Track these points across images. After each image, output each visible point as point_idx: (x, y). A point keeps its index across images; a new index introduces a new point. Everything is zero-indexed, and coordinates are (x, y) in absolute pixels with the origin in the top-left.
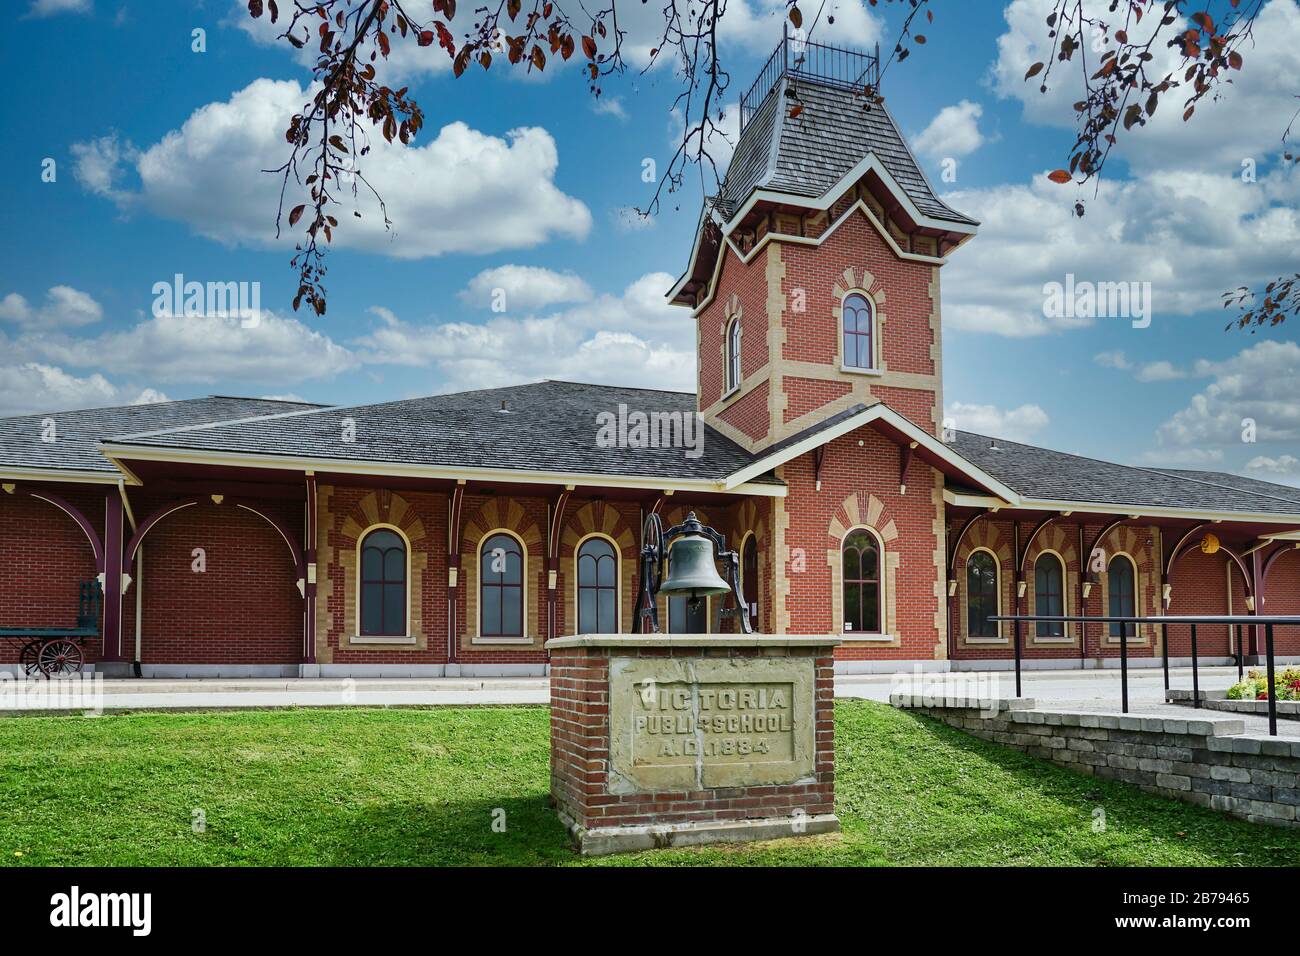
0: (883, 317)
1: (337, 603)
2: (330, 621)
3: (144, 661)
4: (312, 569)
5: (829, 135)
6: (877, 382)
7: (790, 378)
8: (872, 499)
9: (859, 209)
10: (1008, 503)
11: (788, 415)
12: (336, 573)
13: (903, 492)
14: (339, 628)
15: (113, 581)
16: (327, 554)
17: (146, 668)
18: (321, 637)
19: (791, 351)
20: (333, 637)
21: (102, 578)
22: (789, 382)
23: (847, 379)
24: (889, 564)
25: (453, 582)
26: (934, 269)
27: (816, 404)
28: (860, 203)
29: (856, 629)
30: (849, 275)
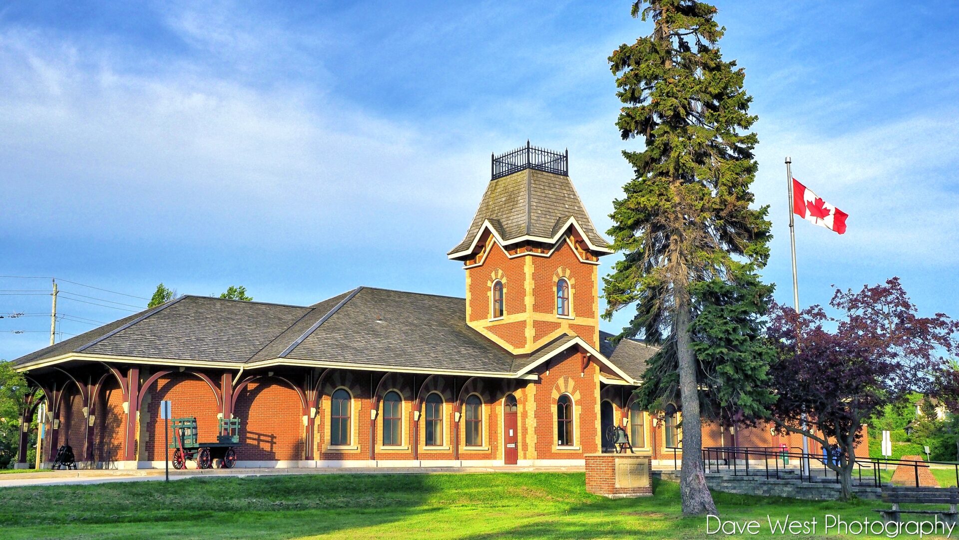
1: (322, 428)
2: (319, 438)
4: (313, 411)
6: (571, 322)
7: (536, 321)
8: (570, 380)
9: (565, 239)
10: (628, 382)
11: (536, 338)
12: (322, 412)
13: (582, 376)
14: (322, 441)
19: (537, 308)
20: (320, 446)
22: (536, 324)
23: (559, 321)
24: (576, 412)
26: (594, 267)
27: (546, 334)
28: (566, 237)
29: (562, 444)
30: (560, 270)
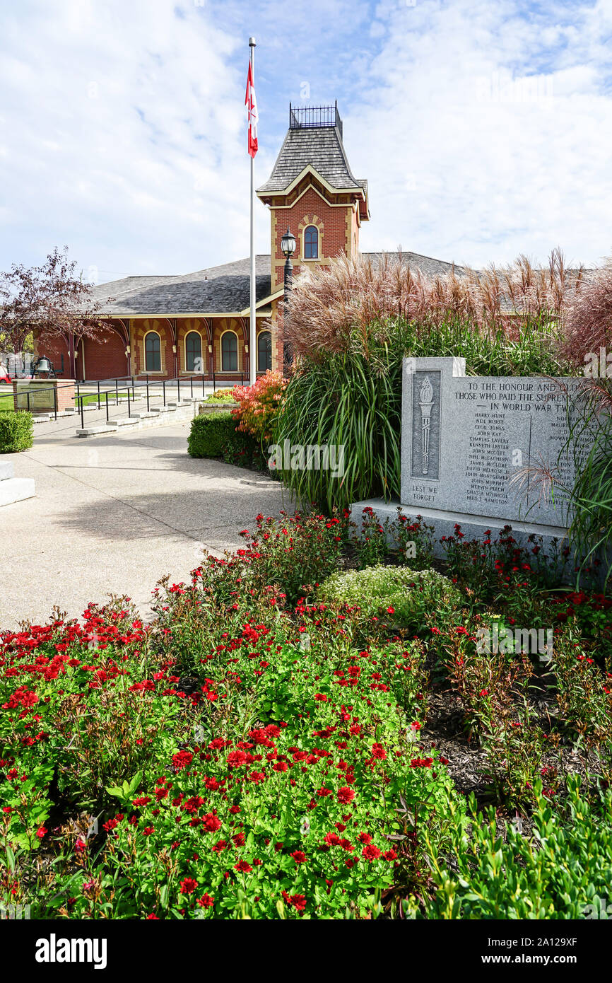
0: (323, 235)
1: (137, 359)
2: (136, 366)
3: (86, 380)
4: (128, 348)
5: (304, 154)
7: (279, 267)
9: (311, 188)
11: (278, 282)
12: (137, 349)
14: (138, 368)
15: (72, 354)
16: (134, 342)
17: (87, 382)
18: (133, 370)
19: (279, 255)
20: (137, 372)
21: (69, 353)
23: (304, 264)
25: (175, 351)
26: (349, 209)
28: (310, 185)
30: (306, 219)
